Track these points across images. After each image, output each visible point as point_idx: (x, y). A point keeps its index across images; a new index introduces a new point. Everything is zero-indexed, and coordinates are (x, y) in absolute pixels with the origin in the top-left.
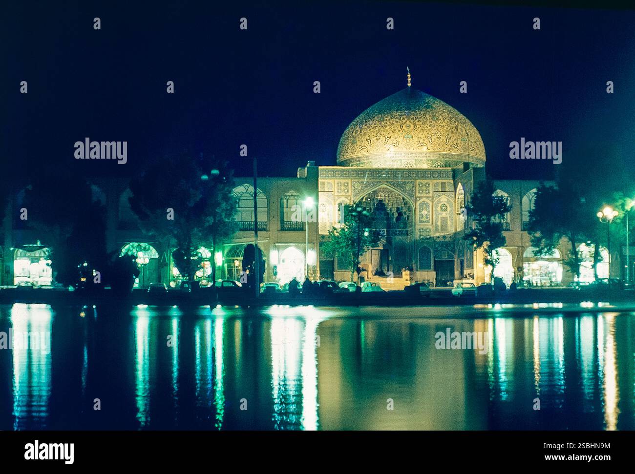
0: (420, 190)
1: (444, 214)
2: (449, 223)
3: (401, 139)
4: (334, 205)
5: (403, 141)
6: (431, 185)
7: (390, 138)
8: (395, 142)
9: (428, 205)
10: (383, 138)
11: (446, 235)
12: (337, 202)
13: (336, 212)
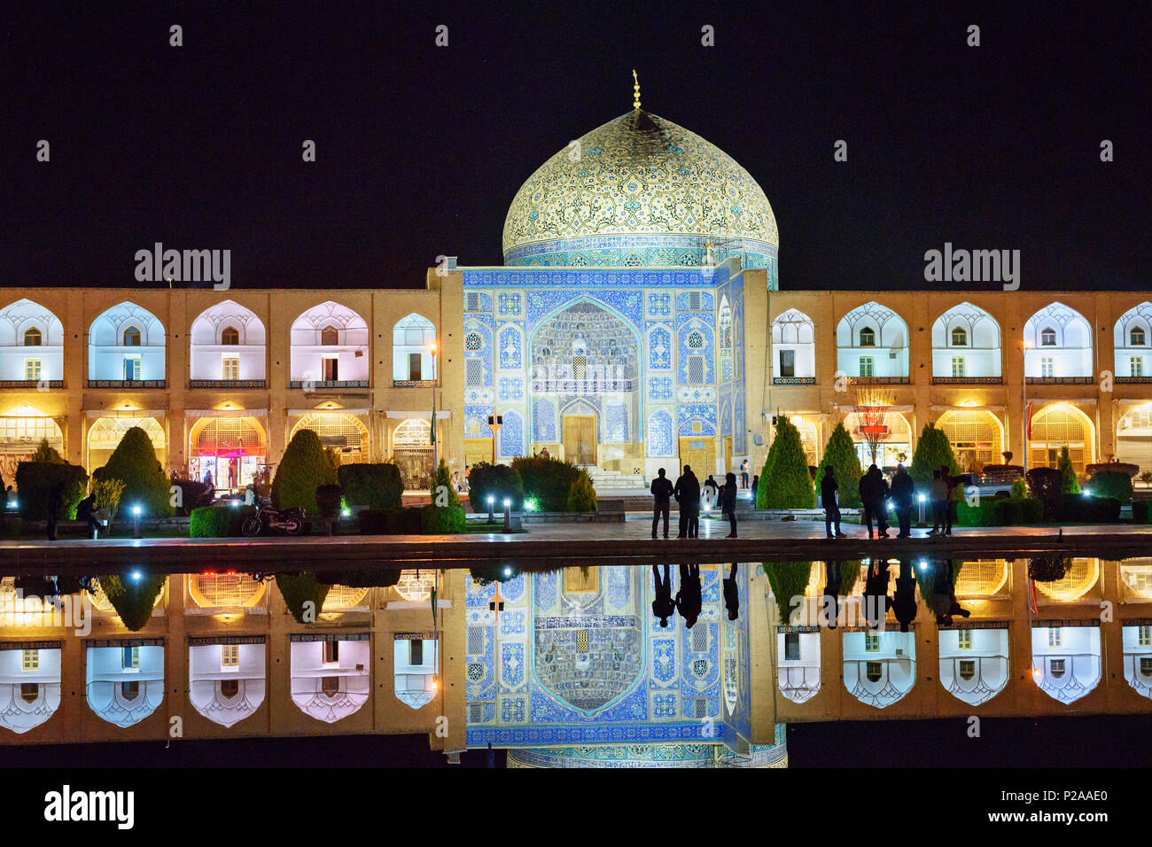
0: (651, 308)
1: (696, 352)
2: (706, 369)
3: (620, 210)
4: (494, 337)
5: (623, 214)
6: (672, 299)
7: (598, 209)
8: (608, 215)
9: (666, 337)
10: (585, 209)
11: (700, 390)
12: (500, 331)
13: (498, 350)
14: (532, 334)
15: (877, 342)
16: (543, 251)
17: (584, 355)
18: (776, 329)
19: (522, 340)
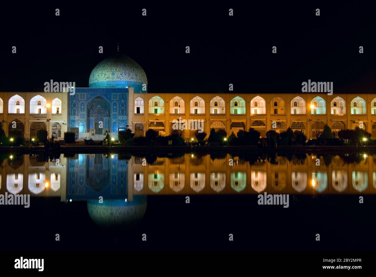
0: (113, 97)
1: (123, 108)
2: (125, 112)
3: (110, 75)
4: (79, 104)
5: (111, 76)
6: (118, 95)
7: (106, 75)
8: (108, 76)
9: (116, 104)
10: (103, 75)
11: (123, 117)
12: (80, 103)
13: (80, 107)
14: (87, 103)
15: (158, 105)
16: (95, 85)
17: (100, 108)
18: (136, 102)
19: (85, 105)
